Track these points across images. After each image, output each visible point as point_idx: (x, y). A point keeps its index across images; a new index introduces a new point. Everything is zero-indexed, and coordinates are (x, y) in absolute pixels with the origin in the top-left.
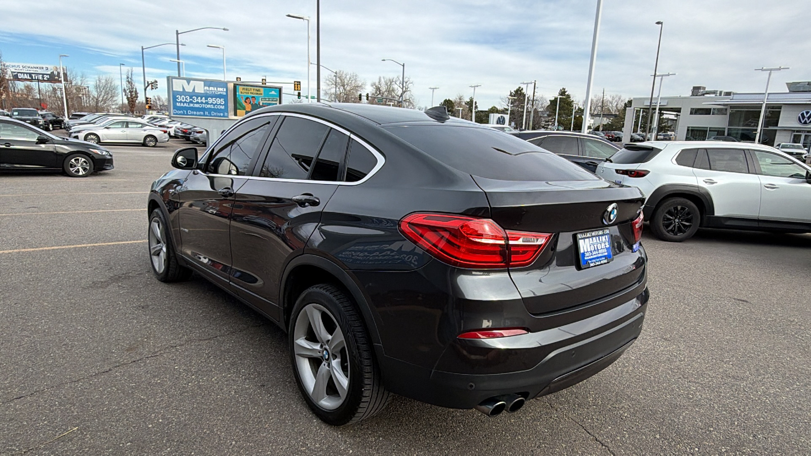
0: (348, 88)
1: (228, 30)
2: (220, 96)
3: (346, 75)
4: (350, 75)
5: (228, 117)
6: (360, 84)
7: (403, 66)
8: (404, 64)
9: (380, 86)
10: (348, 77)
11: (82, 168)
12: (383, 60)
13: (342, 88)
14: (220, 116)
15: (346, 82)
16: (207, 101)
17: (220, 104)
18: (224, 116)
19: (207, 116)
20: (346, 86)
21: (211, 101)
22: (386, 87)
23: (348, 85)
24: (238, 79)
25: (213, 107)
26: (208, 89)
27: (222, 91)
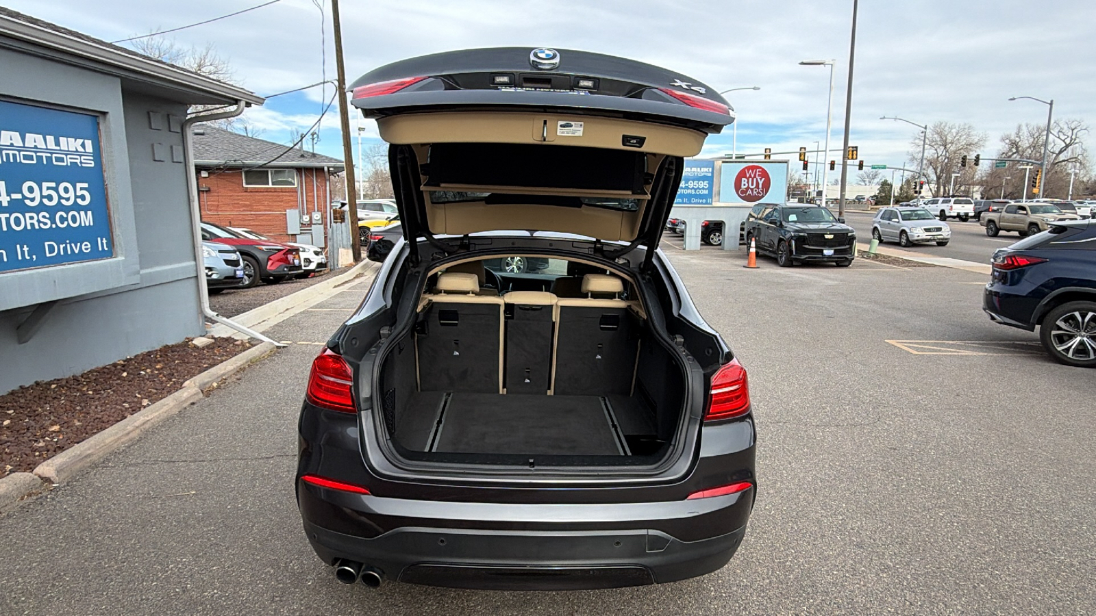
0: (953, 148)
1: (759, 89)
2: (704, 178)
3: (951, 128)
4: (959, 127)
5: (711, 204)
6: (976, 140)
7: (1051, 104)
8: (1052, 101)
9: (1018, 140)
10: (954, 131)
11: (517, 267)
12: (1011, 99)
13: (942, 148)
14: (702, 203)
15: (949, 139)
16: (687, 185)
17: (703, 188)
18: (706, 203)
19: (685, 203)
20: (948, 146)
21: (692, 185)
22: (1032, 140)
23: (952, 143)
24: (768, 151)
25: (694, 193)
26: (689, 170)
27: (706, 172)
